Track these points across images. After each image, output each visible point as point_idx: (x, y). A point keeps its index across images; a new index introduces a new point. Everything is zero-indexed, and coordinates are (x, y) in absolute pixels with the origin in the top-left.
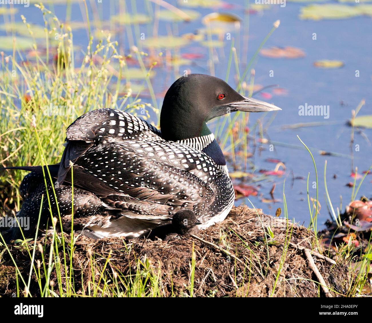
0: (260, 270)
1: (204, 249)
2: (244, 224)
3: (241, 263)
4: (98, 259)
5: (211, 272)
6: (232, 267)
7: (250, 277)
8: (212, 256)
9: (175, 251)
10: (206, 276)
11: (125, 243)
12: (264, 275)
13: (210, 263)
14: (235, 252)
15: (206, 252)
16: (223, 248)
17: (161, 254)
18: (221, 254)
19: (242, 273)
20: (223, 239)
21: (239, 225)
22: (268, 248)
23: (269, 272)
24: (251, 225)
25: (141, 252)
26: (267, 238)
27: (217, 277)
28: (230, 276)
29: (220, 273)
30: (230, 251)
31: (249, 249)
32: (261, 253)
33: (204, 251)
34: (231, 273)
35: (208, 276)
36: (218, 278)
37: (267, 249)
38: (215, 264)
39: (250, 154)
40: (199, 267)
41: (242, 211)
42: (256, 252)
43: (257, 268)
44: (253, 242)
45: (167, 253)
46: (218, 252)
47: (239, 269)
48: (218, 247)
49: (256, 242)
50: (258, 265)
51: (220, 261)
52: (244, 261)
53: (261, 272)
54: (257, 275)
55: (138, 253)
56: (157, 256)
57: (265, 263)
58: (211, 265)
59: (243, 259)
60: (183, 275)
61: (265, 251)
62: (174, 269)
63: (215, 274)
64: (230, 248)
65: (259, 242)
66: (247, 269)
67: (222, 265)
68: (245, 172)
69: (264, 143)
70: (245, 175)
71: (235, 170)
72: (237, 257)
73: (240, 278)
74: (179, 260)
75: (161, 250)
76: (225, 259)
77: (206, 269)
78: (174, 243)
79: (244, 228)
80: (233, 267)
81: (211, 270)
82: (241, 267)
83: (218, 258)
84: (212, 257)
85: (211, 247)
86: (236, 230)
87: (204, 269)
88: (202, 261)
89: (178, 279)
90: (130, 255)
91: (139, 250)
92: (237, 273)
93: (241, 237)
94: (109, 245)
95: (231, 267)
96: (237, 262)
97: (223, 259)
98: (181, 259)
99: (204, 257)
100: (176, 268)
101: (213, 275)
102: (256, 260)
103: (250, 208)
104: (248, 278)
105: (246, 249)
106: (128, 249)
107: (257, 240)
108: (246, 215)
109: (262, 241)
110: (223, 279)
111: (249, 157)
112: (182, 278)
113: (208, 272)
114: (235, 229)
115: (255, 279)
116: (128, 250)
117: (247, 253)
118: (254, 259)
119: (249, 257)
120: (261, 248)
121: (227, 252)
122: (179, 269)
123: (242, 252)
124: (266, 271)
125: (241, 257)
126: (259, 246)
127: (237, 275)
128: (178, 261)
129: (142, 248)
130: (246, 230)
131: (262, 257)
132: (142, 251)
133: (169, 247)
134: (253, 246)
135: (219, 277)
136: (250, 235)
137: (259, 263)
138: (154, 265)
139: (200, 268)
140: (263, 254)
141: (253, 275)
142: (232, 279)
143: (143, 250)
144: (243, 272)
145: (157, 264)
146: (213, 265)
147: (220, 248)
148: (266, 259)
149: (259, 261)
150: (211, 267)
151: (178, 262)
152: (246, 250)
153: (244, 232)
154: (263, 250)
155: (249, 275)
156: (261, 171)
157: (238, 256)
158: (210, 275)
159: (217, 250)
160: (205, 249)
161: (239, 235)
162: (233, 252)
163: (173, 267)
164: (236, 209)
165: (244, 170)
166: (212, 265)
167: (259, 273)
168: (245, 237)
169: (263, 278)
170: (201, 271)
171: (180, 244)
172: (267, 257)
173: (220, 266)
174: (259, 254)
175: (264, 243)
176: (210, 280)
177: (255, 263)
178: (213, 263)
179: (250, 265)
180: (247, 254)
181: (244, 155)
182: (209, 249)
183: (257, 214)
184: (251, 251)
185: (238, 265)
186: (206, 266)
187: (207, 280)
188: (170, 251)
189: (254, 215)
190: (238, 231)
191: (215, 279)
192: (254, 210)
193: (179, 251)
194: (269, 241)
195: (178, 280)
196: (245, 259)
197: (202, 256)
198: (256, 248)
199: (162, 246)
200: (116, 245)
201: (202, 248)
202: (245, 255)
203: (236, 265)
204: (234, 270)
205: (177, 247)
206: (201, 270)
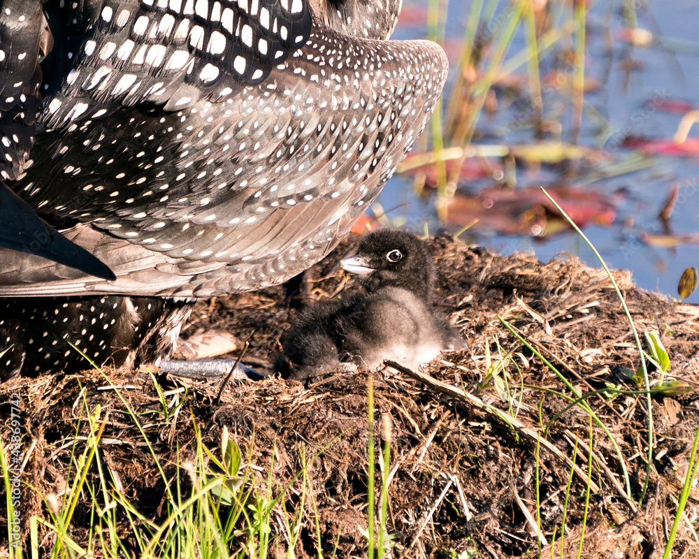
0: (622, 480)
1: (432, 408)
2: (568, 320)
3: (557, 457)
4: (67, 442)
5: (454, 488)
6: (526, 470)
7: (588, 505)
8: (458, 433)
9: (330, 416)
10: (438, 502)
11: (158, 388)
12: (636, 498)
13: (450, 457)
14: (536, 419)
15: (437, 419)
16: (497, 406)
17: (283, 423)
18: (487, 427)
19: (562, 492)
20: (495, 374)
21: (551, 323)
22: (650, 407)
23: (652, 487)
24: (590, 324)
25: (214, 416)
26: (649, 372)
27: (475, 505)
28: (519, 500)
29: (485, 491)
30: (522, 414)
31: (585, 411)
32: (625, 425)
33: (429, 416)
34: (521, 493)
35: (444, 500)
36: (479, 508)
37: (647, 408)
38: (467, 459)
39: (593, 81)
40: (414, 469)
41: (562, 278)
42: (608, 421)
43: (612, 475)
44: (600, 385)
45: (304, 421)
46: (479, 420)
47: (550, 479)
48: (477, 401)
49: (608, 384)
50: (615, 466)
51: (486, 448)
52: (569, 450)
53: (625, 490)
54: (613, 500)
55: (205, 421)
56: (270, 433)
57: (639, 457)
58: (453, 464)
59: (565, 444)
60: (356, 497)
61: (640, 416)
62: (329, 475)
63: (468, 495)
64: (520, 405)
65: (620, 386)
66: (575, 476)
67: (492, 463)
68: (574, 143)
69: (641, 46)
70: (575, 153)
71: (541, 134)
72: (543, 435)
73: (555, 509)
74: (346, 444)
75: (284, 410)
76: (501, 443)
77: (436, 476)
78: (326, 385)
79: (567, 335)
80: (530, 469)
81: (455, 479)
82: (556, 470)
83: (477, 440)
84: (456, 436)
85: (453, 401)
86: (543, 343)
87: (430, 476)
88: (424, 450)
89: (342, 510)
90: (177, 428)
91: (208, 409)
92: (544, 490)
93: (559, 367)
94: (105, 394)
95: (523, 469)
96: (542, 452)
97: (497, 444)
98: (351, 441)
99: (432, 436)
100: (335, 473)
101: (461, 498)
102: (608, 446)
103: (589, 265)
104: (580, 508)
105: (575, 408)
106: (170, 406)
107: (613, 378)
108: (576, 289)
109: (629, 381)
110: (496, 511)
111: (590, 92)
112: (355, 508)
113: (443, 487)
114: (536, 341)
115: (605, 511)
116: (171, 410)
117: (579, 422)
118: (602, 443)
119: (586, 435)
120: (625, 407)
121: (511, 419)
122: (345, 476)
123: (562, 421)
124: (642, 485)
125: (556, 438)
126: (620, 400)
127: (543, 497)
128: (341, 450)
129: (216, 402)
130: (575, 344)
131: (628, 438)
132: (217, 412)
133: (311, 400)
134: (598, 398)
135: (482, 506)
136: (589, 360)
137: (620, 457)
138: (259, 463)
139: (415, 474)
140: (633, 425)
141: (598, 498)
142: (526, 511)
143: (221, 409)
144: (563, 488)
145: (271, 460)
146: (461, 462)
147: (485, 403)
148: (644, 446)
149: (619, 450)
150: (455, 470)
151: (341, 453)
152: (576, 412)
153: (569, 350)
154: (632, 413)
155: (583, 500)
156: (630, 142)
157: (549, 432)
158: (451, 497)
159: (476, 411)
160: (433, 409)
161: (550, 359)
162: (529, 419)
163: (324, 470)
164: (543, 268)
165: (572, 136)
166: (457, 464)
167: (619, 493)
168: (570, 367)
169: (631, 510)
170: (419, 485)
171: (349, 391)
172: (645, 436)
173: (484, 469)
174: (618, 426)
175: (637, 389)
176: (449, 513)
177: (605, 456)
178: (459, 458)
179: (587, 464)
180: (577, 425)
181: (572, 87)
182: (448, 407)
183: (615, 286)
184: (592, 414)
185: (548, 464)
186: (436, 466)
187: (441, 513)
188: (313, 413)
189: (603, 291)
190: (547, 347)
191: (467, 511)
192: (604, 274)
193: (344, 413)
194: (654, 382)
195: (342, 514)
196: (572, 444)
197: (425, 432)
198: (611, 405)
199: (285, 397)
200: (128, 394)
201: (425, 404)
202: (572, 430)
203: (539, 462)
204: (534, 482)
205: (338, 400)
206: (421, 479)
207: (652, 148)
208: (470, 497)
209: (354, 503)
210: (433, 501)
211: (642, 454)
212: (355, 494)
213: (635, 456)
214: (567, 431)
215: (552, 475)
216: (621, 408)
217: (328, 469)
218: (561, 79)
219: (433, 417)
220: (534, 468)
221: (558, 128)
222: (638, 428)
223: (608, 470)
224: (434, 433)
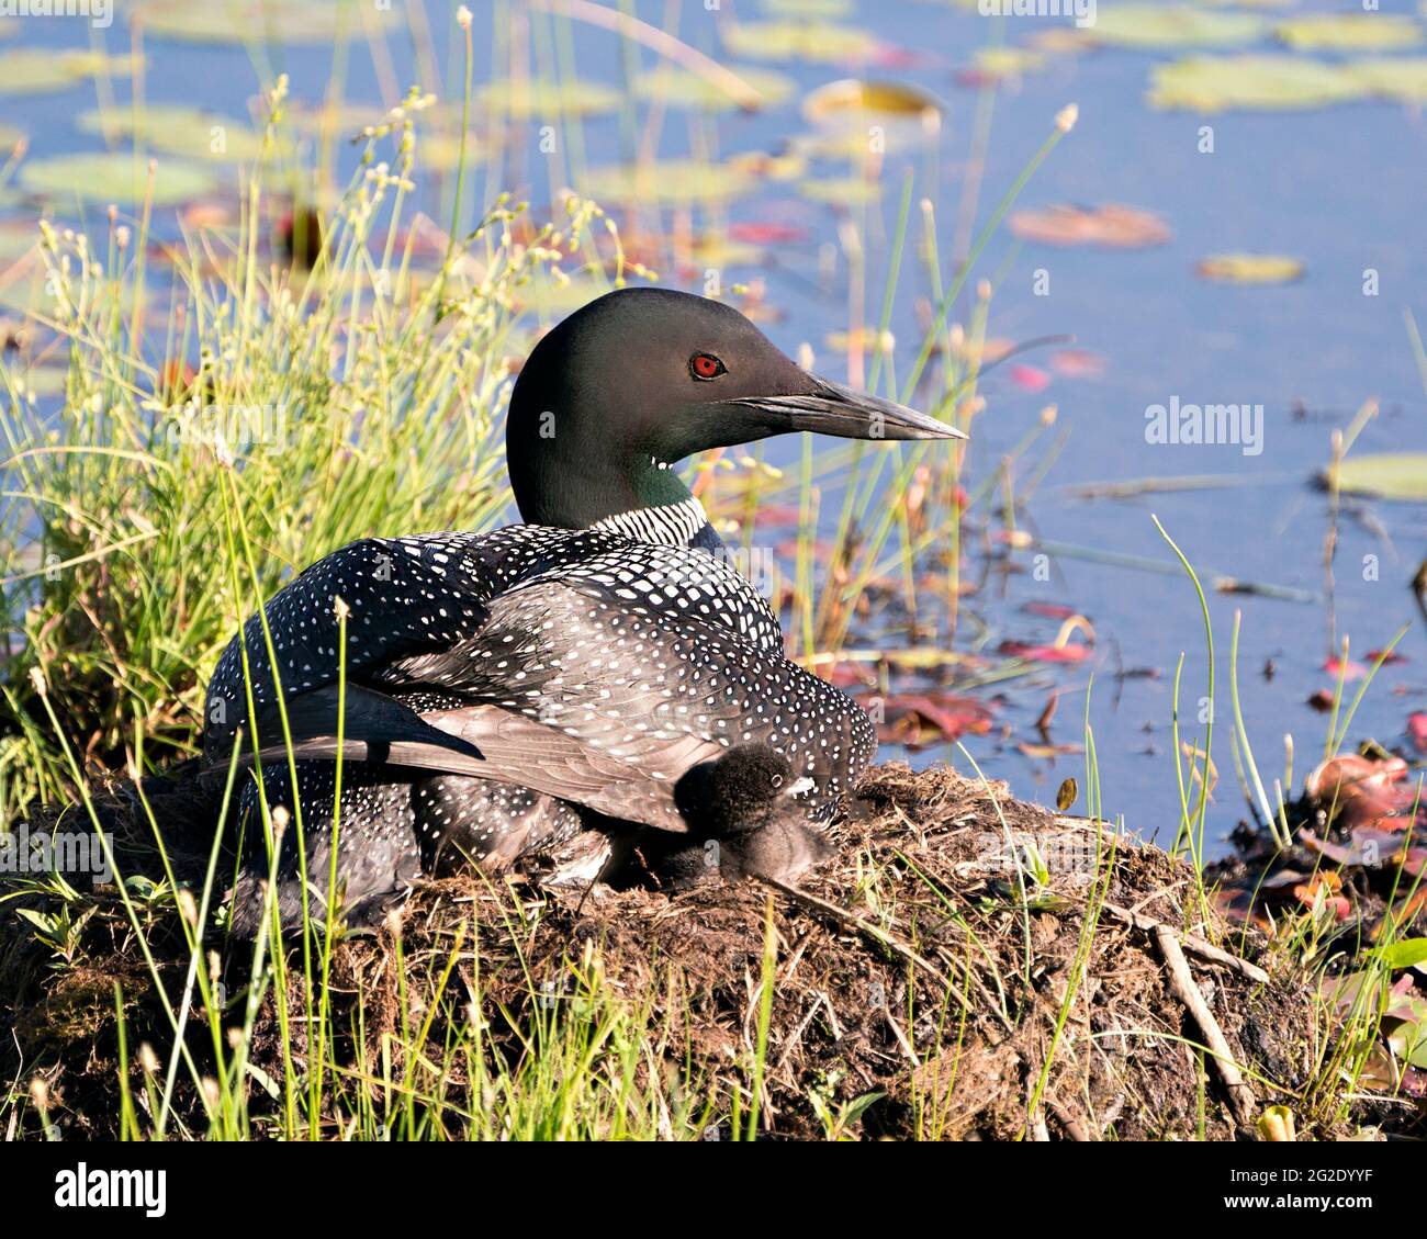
0: (998, 999)
1: (801, 922)
2: (943, 833)
3: (930, 974)
4: (421, 955)
5: (823, 1006)
6: (898, 987)
7: (963, 1025)
8: (828, 948)
9: (695, 930)
10: (807, 1020)
11: (516, 899)
12: (1013, 1017)
13: (819, 974)
14: (909, 935)
15: (806, 934)
16: (869, 921)
17: (646, 937)
18: (858, 942)
19: (935, 1011)
20: (867, 888)
21: (927, 835)
22: (1028, 923)
23: (1029, 1006)
24: (966, 837)
25: (574, 930)
26: (1026, 887)
27: (845, 1024)
28: (891, 1019)
29: (855, 1010)
30: (894, 930)
31: (960, 926)
32: (1001, 941)
33: (798, 931)
34: (893, 1011)
35: (813, 1019)
36: (849, 1027)
37: (1024, 924)
38: (837, 976)
39: (970, 585)
40: (782, 986)
41: (936, 789)
42: (984, 937)
43: (987, 993)
44: (975, 900)
45: (668, 936)
46: (850, 935)
47: (923, 997)
48: (846, 914)
49: (984, 899)
50: (990, 983)
51: (857, 964)
52: (943, 966)
53: (1001, 1008)
54: (988, 1019)
55: (565, 935)
56: (632, 947)
57: (1015, 976)
58: (822, 980)
59: (938, 961)
60: (721, 1015)
61: (1017, 932)
62: (693, 992)
63: (837, 1014)
64: (892, 920)
65: (996, 901)
66: (953, 997)
67: (863, 980)
68: (948, 649)
69: (1020, 548)
70: (950, 659)
71: (915, 640)
72: (917, 951)
73: (928, 1028)
74: (711, 959)
75: (647, 924)
76: (873, 959)
77: (805, 993)
78: (691, 898)
79: (942, 848)
80: (903, 987)
81: (824, 997)
82: (930, 988)
83: (848, 956)
84: (826, 952)
85: (823, 915)
86: (916, 855)
87: (798, 993)
88: (792, 966)
89: (706, 1028)
90: (536, 942)
91: (568, 922)
92: (917, 1007)
93: (934, 881)
94: (461, 906)
95: (895, 987)
96: (915, 969)
97: (868, 960)
98: (716, 957)
99: (800, 951)
100: (699, 989)
101: (831, 1016)
102: (983, 963)
103: (964, 775)
104: (953, 1027)
105: (950, 923)
106: (529, 918)
107: (989, 892)
108: (951, 800)
109: (1005, 896)
110: (866, 1030)
111: (966, 596)
112: (720, 1026)
113: (811, 1005)
114: (910, 854)
115: (980, 1031)
116: (530, 923)
117: (953, 937)
118: (977, 961)
119: (961, 952)
120: (1001, 922)
121: (883, 935)
122: (710, 994)
123: (936, 937)
124: (1019, 1004)
125: (929, 954)
126: (996, 915)
127: (916, 1015)
128: (705, 965)
129: (578, 915)
130: (950, 857)
131: (1004, 955)
132: (577, 926)
133: (675, 913)
134: (973, 913)
135: (852, 1024)
136: (964, 873)
137: (996, 974)
138: (621, 978)
140: (1009, 941)
141: (972, 1017)
142: (898, 1030)
143: (581, 922)
144: (936, 1007)
145: (632, 975)
146: (831, 979)
147: (859, 918)
148: (1021, 963)
149: (994, 967)
150: (824, 987)
151: (706, 969)
152: (950, 927)
153: (943, 864)
154: (1009, 929)
155: (957, 1019)
156: (1008, 648)
157: (922, 948)
158: (820, 1015)
159: (847, 926)
160: (802, 924)
161: (924, 872)
162: (901, 934)
163: (688, 987)
164: (917, 778)
165: (946, 641)
166: (826, 981)
167: (994, 1013)
168: (945, 881)
169: (1007, 1030)
170: (787, 1003)
171: (715, 905)
172: (1022, 953)
173: (854, 986)
174: (995, 943)
175: (1014, 904)
176: (818, 1031)
177: (980, 973)
178: (829, 975)
179: (963, 981)
180: (951, 942)
181: (948, 590)
182: (818, 922)
183: (993, 797)
184: (967, 929)
185: (921, 981)
186: (805, 983)
187: (810, 1032)
188: (677, 927)
189: (979, 802)
190: (921, 860)
191: (837, 1028)
192: (981, 784)
193: (710, 927)
194: (1031, 897)
195: (706, 1032)
196: (947, 961)
197: (794, 948)
198: (986, 919)
199: (648, 911)
200: (485, 905)
201: (794, 919)
202: (946, 946)
203: (912, 980)
204: (907, 1000)
205: (703, 914)
206: (789, 996)
207: (1031, 654)
208: (840, 1016)
209: (719, 1021)
210: (801, 1019)
211: (1018, 972)
212: (720, 1011)
213: (1011, 974)
214: (941, 948)
215: (926, 992)
216: (997, 924)
217: (692, 986)
218: (936, 581)
219: (802, 932)
220: (907, 986)
221: (932, 632)
222: (1015, 944)
223: (983, 988)
224: (803, 949)
